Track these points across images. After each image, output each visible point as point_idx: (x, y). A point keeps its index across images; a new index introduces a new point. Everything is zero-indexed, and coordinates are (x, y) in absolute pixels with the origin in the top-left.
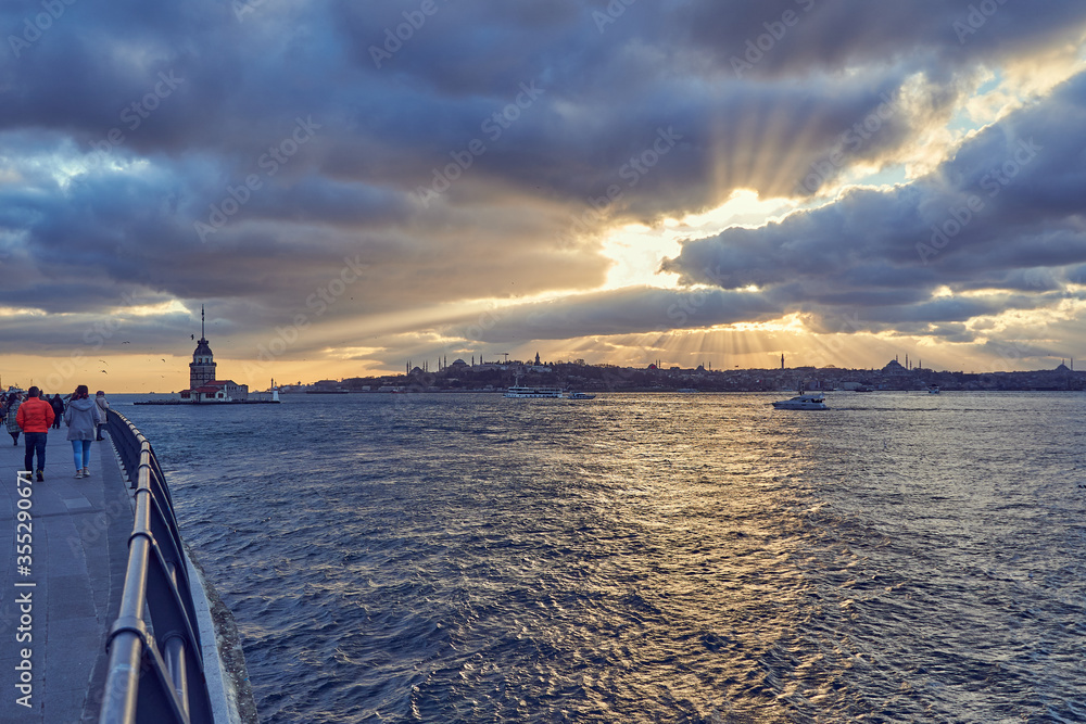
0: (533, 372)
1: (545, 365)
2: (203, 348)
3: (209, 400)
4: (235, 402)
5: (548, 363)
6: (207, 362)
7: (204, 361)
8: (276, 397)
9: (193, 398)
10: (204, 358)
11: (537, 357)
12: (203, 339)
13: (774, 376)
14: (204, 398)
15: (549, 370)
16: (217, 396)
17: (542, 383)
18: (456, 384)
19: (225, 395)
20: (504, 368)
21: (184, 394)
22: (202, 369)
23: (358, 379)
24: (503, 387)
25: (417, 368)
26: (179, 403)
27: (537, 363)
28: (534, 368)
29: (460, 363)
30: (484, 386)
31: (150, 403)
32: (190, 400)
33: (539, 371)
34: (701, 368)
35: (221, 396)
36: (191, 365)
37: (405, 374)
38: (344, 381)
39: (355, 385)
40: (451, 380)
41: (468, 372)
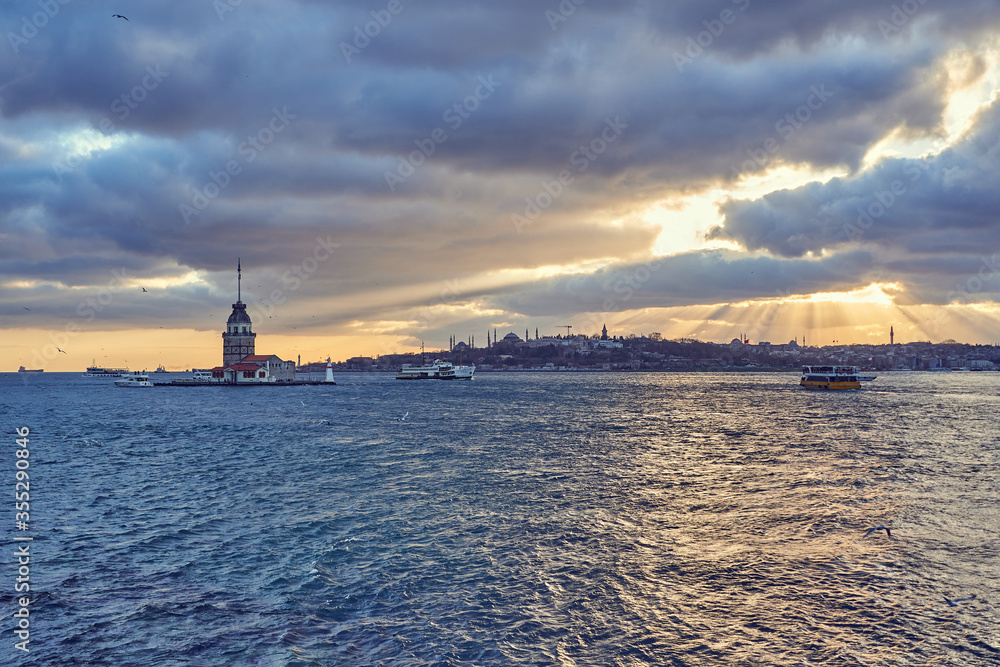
0: (601, 348)
1: (615, 340)
2: (239, 312)
3: (248, 380)
4: (280, 383)
5: (618, 337)
6: (245, 333)
7: (240, 331)
8: (330, 376)
9: (227, 377)
10: (241, 327)
11: (605, 331)
12: (239, 302)
13: (885, 353)
14: (241, 378)
15: (619, 346)
16: (257, 375)
17: (612, 361)
18: (509, 362)
19: (267, 374)
20: (566, 343)
21: (217, 372)
22: (238, 340)
23: (395, 356)
24: (566, 366)
25: (461, 344)
26: (210, 384)
27: (605, 337)
28: (602, 342)
29: (511, 338)
30: (543, 364)
31: (174, 384)
32: (222, 380)
33: (608, 346)
34: (793, 344)
35: (262, 375)
36: (224, 334)
37: (448, 349)
38: (380, 358)
39: (393, 362)
40: (505, 357)
41: (523, 347)
